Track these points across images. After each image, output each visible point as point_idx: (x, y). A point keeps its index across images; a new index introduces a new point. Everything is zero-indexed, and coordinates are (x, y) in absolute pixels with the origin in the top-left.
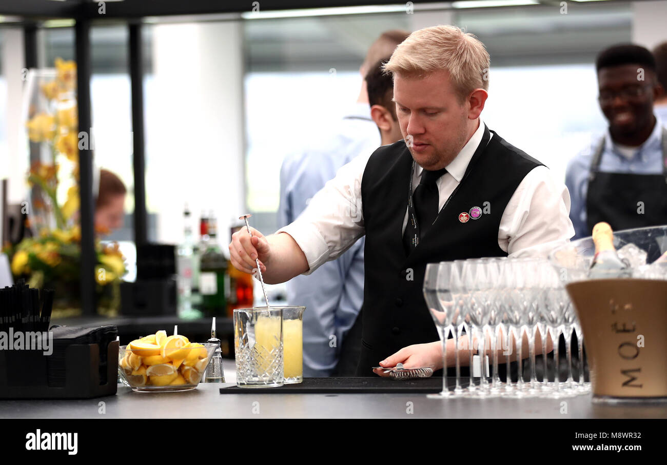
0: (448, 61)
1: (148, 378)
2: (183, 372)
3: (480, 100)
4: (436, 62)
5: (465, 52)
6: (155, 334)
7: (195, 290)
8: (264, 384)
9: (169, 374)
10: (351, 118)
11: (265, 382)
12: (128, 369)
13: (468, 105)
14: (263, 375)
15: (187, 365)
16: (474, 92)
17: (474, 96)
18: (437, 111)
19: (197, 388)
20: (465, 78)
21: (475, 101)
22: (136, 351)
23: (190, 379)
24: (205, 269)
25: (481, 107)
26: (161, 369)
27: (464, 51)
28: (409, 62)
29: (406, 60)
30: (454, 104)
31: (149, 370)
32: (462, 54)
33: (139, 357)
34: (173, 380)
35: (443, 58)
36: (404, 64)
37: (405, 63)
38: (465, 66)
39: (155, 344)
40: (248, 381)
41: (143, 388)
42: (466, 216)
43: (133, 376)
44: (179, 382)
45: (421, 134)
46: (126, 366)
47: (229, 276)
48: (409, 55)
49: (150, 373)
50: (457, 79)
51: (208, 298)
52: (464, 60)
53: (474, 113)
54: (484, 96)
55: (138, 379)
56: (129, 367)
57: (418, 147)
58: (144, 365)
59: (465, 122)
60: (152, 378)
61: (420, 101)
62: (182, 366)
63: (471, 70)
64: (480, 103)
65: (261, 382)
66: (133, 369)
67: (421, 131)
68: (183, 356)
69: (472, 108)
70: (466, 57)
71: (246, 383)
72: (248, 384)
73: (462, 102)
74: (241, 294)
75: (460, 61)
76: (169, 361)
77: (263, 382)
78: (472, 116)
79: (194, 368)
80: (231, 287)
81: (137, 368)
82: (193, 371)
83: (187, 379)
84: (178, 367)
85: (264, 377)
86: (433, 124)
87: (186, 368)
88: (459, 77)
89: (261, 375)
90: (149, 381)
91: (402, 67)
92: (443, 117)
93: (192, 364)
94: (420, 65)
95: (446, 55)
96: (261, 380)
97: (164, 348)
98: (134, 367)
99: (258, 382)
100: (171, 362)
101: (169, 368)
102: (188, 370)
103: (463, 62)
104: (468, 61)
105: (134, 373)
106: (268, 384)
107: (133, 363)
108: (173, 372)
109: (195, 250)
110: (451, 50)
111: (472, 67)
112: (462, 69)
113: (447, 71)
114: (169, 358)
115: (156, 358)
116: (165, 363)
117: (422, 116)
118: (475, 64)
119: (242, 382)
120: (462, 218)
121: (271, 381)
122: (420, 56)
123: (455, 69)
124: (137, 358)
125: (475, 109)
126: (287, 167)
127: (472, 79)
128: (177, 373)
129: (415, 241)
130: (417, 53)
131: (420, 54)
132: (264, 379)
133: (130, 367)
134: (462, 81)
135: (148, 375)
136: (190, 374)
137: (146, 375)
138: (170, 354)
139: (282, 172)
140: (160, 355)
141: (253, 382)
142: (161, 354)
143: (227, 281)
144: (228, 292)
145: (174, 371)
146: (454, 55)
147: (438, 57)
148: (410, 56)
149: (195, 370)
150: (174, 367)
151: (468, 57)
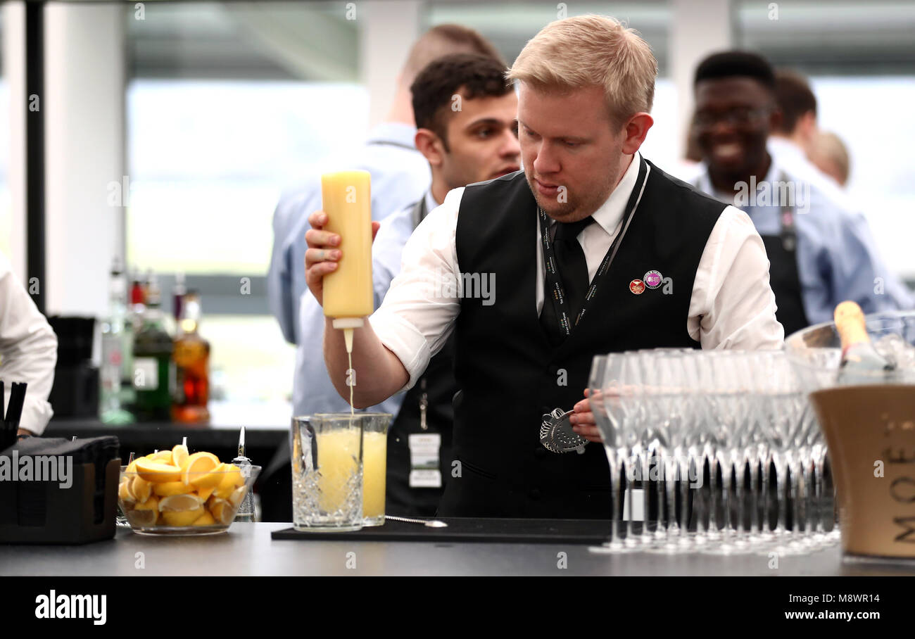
0: (604, 73)
1: (161, 514)
2: (212, 506)
3: (641, 128)
4: (587, 73)
5: (628, 59)
6: (171, 449)
7: (127, 383)
8: (336, 526)
9: (192, 508)
10: (380, 143)
11: (337, 524)
12: (129, 500)
13: (624, 133)
14: (336, 513)
15: (220, 497)
16: (636, 116)
17: (634, 122)
18: (581, 143)
19: (228, 530)
20: (625, 97)
21: (634, 128)
22: (145, 475)
23: (222, 517)
24: (140, 351)
25: (642, 138)
26: (181, 501)
27: (625, 59)
28: (548, 70)
29: (544, 68)
30: (605, 132)
31: (163, 502)
32: (623, 63)
33: (149, 484)
34: (197, 519)
35: (597, 67)
36: (540, 74)
37: (542, 72)
38: (627, 81)
39: (171, 464)
40: (313, 522)
41: (152, 529)
42: (639, 285)
43: (138, 511)
44: (205, 521)
45: (555, 173)
46: (127, 496)
47: (175, 363)
48: (548, 60)
49: (164, 507)
50: (615, 100)
51: (143, 394)
52: (625, 72)
53: (631, 146)
54: (649, 122)
55: (146, 516)
56: (131, 498)
57: (548, 190)
58: (156, 496)
59: (619, 158)
60: (166, 516)
61: (559, 128)
62: (212, 497)
63: (634, 86)
64: (641, 132)
65: (332, 523)
66: (137, 501)
67: (555, 168)
68: (213, 483)
69: (629, 139)
70: (629, 66)
71: (308, 524)
72: (312, 526)
73: (616, 131)
74: (190, 389)
75: (620, 72)
76: (193, 490)
77: (334, 522)
78: (627, 149)
79: (228, 500)
80: (178, 378)
81: (144, 499)
82: (226, 506)
83: (217, 518)
84: (207, 499)
85: (337, 515)
86: (573, 160)
87: (218, 500)
88: (617, 97)
89: (331, 513)
90: (162, 519)
91: (537, 77)
92: (588, 151)
93: (226, 496)
94: (565, 76)
95: (601, 64)
96: (332, 520)
97: (188, 471)
98: (140, 497)
99: (328, 522)
100: (196, 492)
101: (194, 500)
102: (220, 503)
103: (624, 75)
104: (631, 73)
105: (139, 507)
106: (342, 526)
107: (138, 491)
108: (198, 507)
109: (128, 325)
110: (608, 56)
111: (636, 82)
112: (623, 84)
113: (602, 88)
114: (193, 485)
115: (174, 486)
116: (187, 494)
117: (558, 147)
118: (640, 77)
119: (302, 523)
120: (634, 288)
121: (346, 523)
122: (565, 63)
123: (613, 85)
124: (145, 485)
125: (633, 140)
126: (285, 211)
127: (634, 99)
128: (203, 507)
129: (565, 322)
130: (561, 58)
131: (565, 59)
132: (337, 518)
133: (133, 498)
134: (621, 102)
135: (161, 510)
136: (222, 509)
137: (158, 511)
138: (195, 479)
139: (276, 216)
140: (180, 480)
141: (320, 523)
142: (183, 479)
143: (172, 371)
144: (174, 387)
145: (200, 505)
146: (612, 64)
147: (591, 66)
148: (549, 62)
149: (229, 505)
150: (201, 499)
151: (632, 67)
